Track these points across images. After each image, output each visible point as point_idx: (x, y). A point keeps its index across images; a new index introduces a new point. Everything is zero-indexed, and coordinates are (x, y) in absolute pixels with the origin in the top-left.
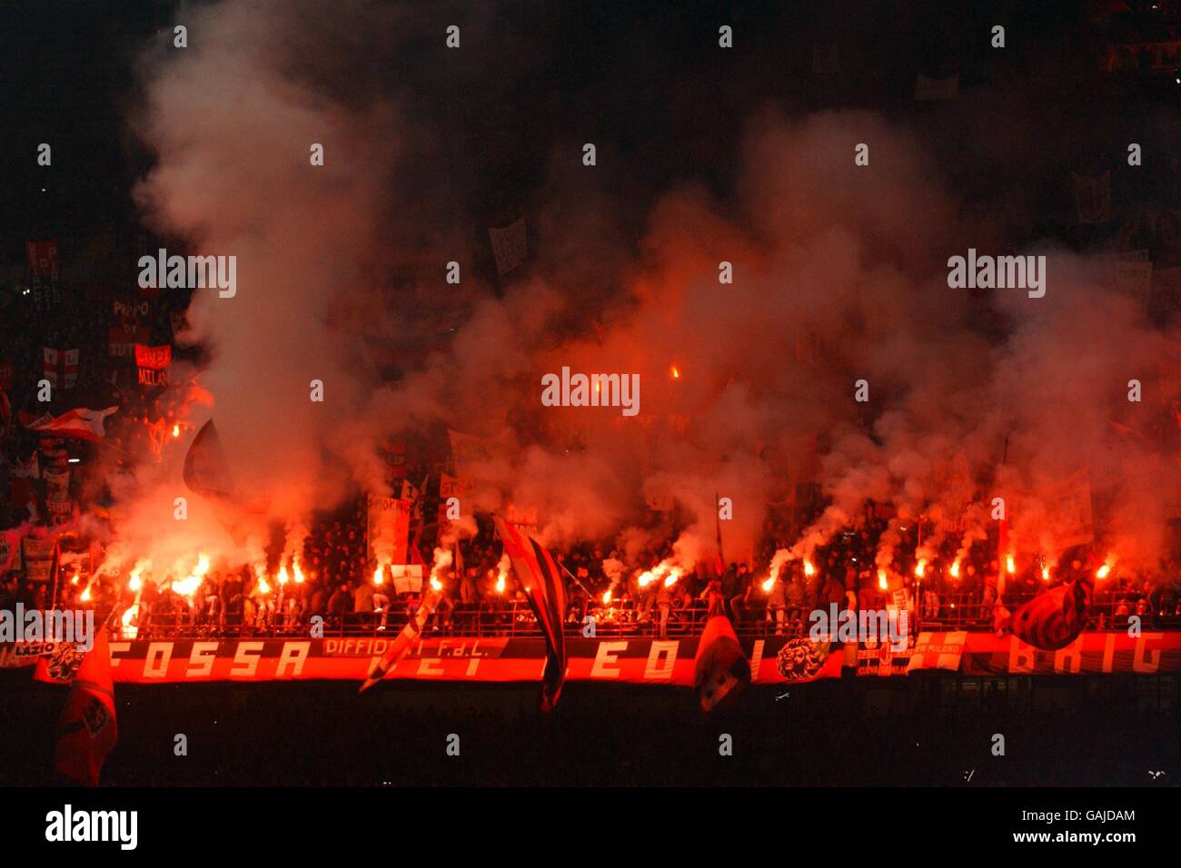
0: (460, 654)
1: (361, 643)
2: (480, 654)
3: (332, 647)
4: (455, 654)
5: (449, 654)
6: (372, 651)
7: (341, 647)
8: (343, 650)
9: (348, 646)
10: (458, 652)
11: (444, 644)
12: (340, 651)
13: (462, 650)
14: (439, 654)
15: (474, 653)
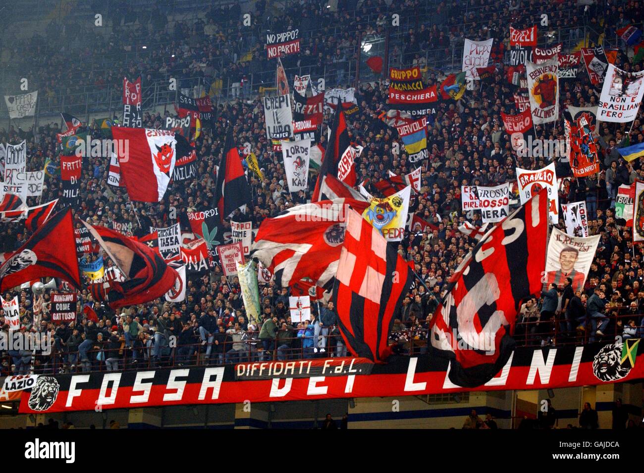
0: (340, 372)
1: (264, 366)
2: (355, 371)
3: (241, 371)
4: (336, 372)
5: (331, 372)
6: (272, 372)
7: (248, 371)
8: (250, 373)
9: (254, 369)
10: (339, 369)
11: (328, 363)
12: (247, 374)
13: (341, 367)
14: (323, 372)
15: (350, 371)
